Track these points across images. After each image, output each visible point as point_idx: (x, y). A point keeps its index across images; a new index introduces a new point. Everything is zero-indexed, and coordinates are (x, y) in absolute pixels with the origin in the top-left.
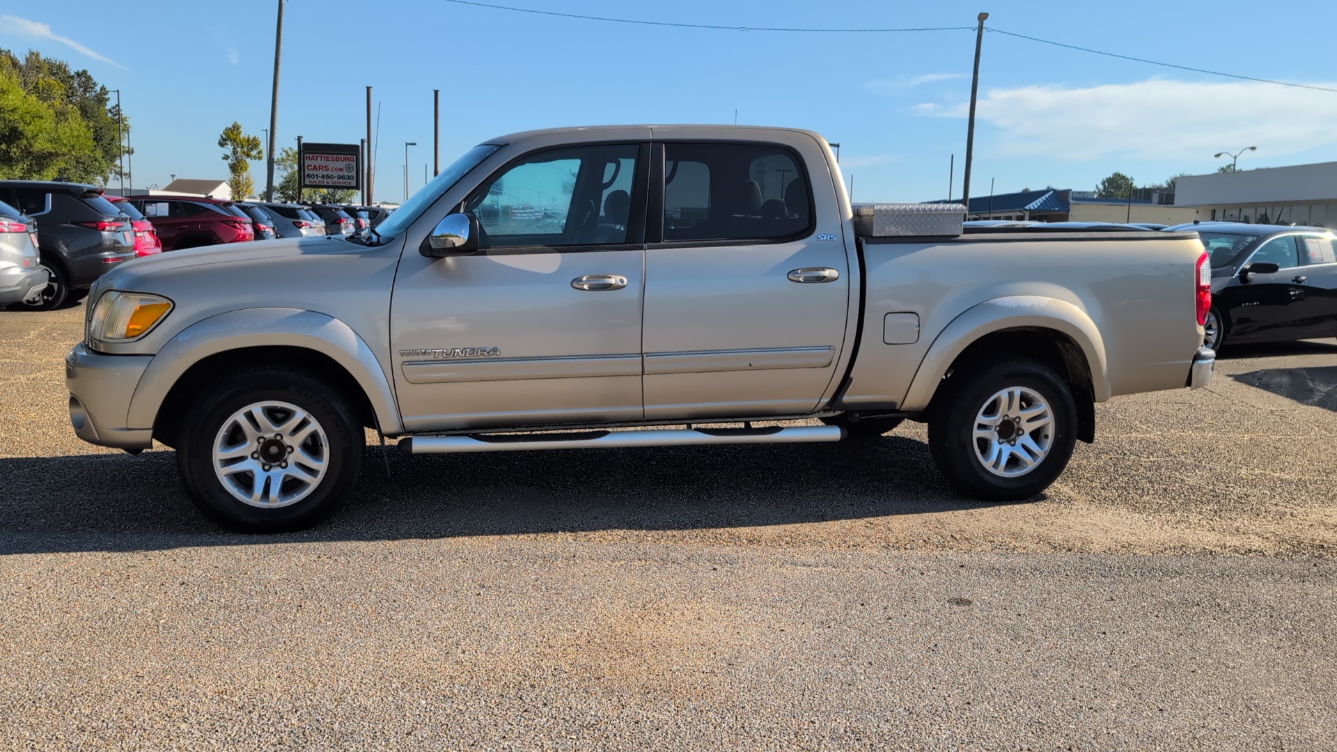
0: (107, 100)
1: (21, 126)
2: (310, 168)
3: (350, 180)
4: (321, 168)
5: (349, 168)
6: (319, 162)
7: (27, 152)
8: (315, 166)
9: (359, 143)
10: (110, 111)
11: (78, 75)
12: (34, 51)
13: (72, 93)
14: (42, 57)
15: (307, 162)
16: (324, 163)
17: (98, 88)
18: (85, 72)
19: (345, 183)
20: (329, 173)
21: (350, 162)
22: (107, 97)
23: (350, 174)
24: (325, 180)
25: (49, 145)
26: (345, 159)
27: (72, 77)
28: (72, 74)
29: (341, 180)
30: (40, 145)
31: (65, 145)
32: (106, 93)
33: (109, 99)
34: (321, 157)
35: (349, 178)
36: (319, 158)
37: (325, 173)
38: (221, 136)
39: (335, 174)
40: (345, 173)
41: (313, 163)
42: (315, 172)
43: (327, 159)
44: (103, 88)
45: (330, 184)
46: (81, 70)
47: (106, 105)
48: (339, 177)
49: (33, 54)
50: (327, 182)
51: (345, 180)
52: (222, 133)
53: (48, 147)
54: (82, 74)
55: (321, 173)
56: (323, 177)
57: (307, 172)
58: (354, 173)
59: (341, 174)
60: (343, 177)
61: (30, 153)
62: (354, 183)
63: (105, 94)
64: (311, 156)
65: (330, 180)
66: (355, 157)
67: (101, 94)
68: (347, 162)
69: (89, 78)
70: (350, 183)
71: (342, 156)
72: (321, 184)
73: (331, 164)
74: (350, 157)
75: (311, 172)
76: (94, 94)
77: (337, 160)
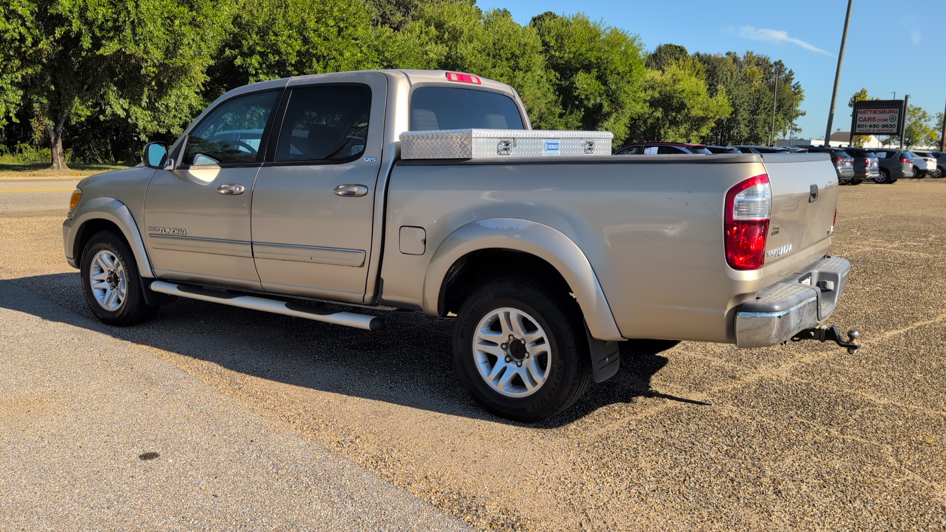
0: (792, 79)
1: (686, 101)
2: (861, 120)
3: (892, 128)
4: (870, 119)
5: (892, 119)
6: (869, 114)
7: (687, 118)
8: (865, 118)
9: (903, 99)
10: (794, 87)
11: (776, 64)
12: (750, 51)
13: (770, 76)
14: (754, 54)
15: (859, 116)
16: (872, 116)
17: (787, 72)
18: (780, 61)
19: (888, 130)
20: (876, 123)
21: (894, 114)
22: (792, 77)
23: (892, 123)
24: (872, 129)
25: (701, 112)
26: (890, 112)
27: (771, 66)
28: (772, 63)
29: (885, 128)
30: (696, 112)
31: (712, 112)
32: (793, 74)
33: (794, 78)
34: (871, 111)
35: (892, 126)
36: (869, 112)
37: (872, 123)
38: (851, 99)
39: (881, 123)
40: (889, 123)
41: (863, 116)
42: (864, 123)
43: (875, 112)
44: (791, 72)
45: (876, 132)
46: (777, 61)
47: (791, 83)
48: (884, 126)
49: (749, 53)
50: (874, 130)
51: (888, 128)
52: (852, 97)
53: (701, 113)
54: (779, 64)
55: (869, 123)
56: (871, 126)
57: (858, 123)
58: (896, 123)
59: (885, 123)
60: (886, 126)
61: (690, 118)
62: (895, 130)
63: (791, 75)
64: (863, 110)
65: (875, 129)
66: (898, 110)
67: (788, 76)
68: (892, 114)
69: (782, 65)
70: (891, 130)
71: (888, 110)
72: (869, 132)
73: (878, 116)
74: (894, 109)
75: (861, 123)
76: (784, 76)
77: (883, 112)
